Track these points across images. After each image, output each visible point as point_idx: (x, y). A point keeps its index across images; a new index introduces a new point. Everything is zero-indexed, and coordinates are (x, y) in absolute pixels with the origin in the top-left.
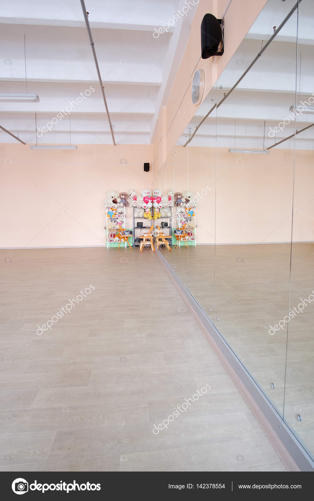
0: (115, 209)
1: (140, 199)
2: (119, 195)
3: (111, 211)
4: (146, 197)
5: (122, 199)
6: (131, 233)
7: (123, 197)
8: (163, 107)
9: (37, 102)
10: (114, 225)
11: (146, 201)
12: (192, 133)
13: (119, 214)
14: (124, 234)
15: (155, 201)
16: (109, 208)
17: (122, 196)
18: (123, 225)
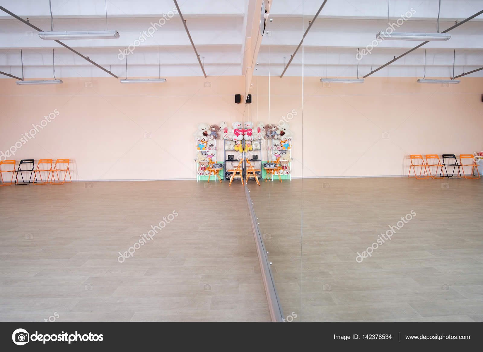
0: (205, 141)
1: (231, 131)
2: (210, 127)
3: (201, 143)
4: (237, 130)
5: (212, 131)
6: (221, 166)
7: (214, 129)
8: (248, 38)
9: (117, 38)
10: (204, 158)
11: (236, 133)
12: (287, 62)
13: (210, 147)
14: (214, 167)
15: (246, 133)
16: (199, 140)
17: (212, 128)
18: (213, 158)
